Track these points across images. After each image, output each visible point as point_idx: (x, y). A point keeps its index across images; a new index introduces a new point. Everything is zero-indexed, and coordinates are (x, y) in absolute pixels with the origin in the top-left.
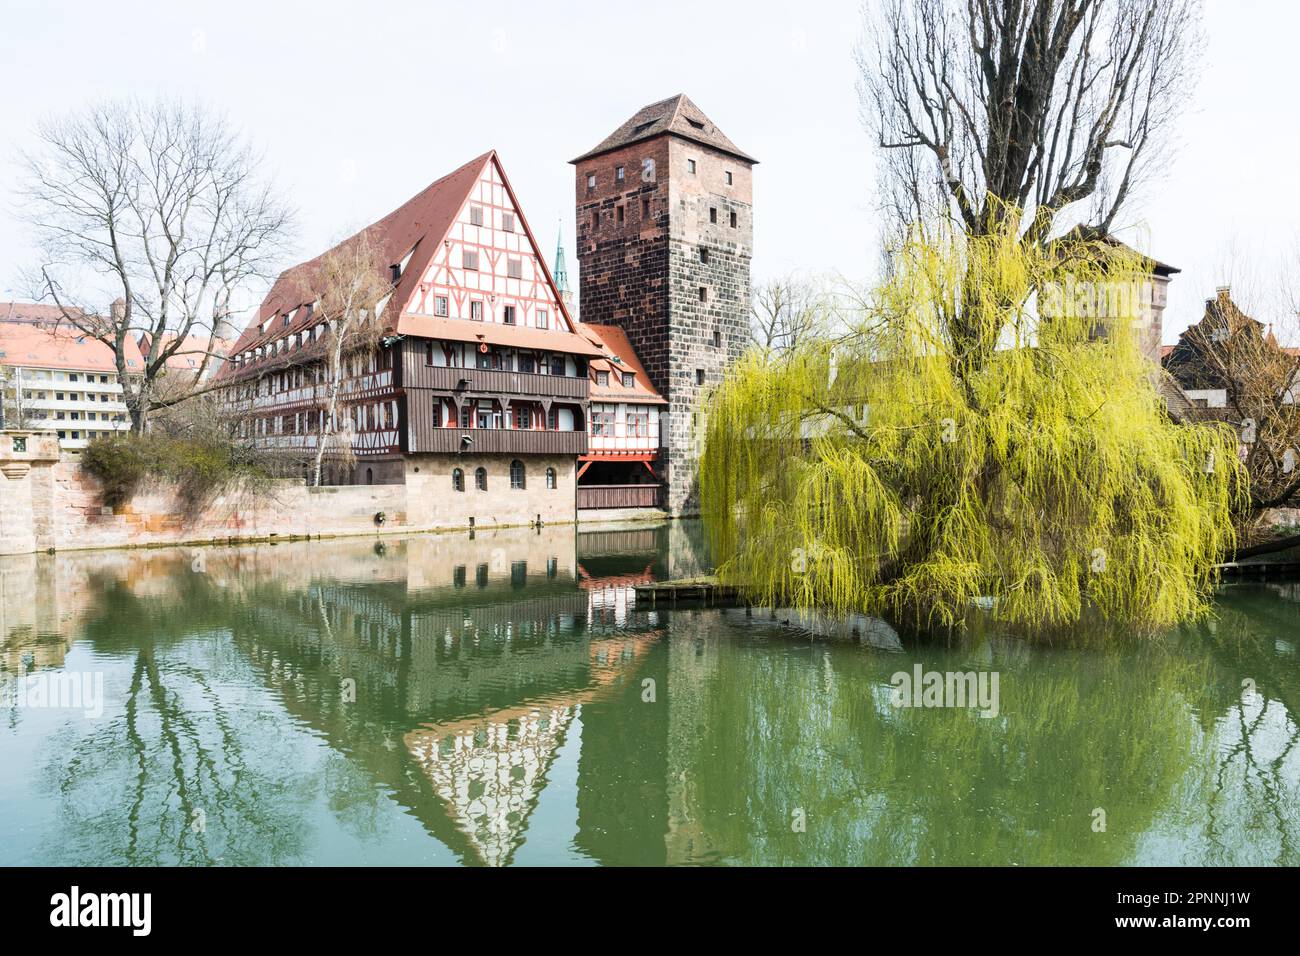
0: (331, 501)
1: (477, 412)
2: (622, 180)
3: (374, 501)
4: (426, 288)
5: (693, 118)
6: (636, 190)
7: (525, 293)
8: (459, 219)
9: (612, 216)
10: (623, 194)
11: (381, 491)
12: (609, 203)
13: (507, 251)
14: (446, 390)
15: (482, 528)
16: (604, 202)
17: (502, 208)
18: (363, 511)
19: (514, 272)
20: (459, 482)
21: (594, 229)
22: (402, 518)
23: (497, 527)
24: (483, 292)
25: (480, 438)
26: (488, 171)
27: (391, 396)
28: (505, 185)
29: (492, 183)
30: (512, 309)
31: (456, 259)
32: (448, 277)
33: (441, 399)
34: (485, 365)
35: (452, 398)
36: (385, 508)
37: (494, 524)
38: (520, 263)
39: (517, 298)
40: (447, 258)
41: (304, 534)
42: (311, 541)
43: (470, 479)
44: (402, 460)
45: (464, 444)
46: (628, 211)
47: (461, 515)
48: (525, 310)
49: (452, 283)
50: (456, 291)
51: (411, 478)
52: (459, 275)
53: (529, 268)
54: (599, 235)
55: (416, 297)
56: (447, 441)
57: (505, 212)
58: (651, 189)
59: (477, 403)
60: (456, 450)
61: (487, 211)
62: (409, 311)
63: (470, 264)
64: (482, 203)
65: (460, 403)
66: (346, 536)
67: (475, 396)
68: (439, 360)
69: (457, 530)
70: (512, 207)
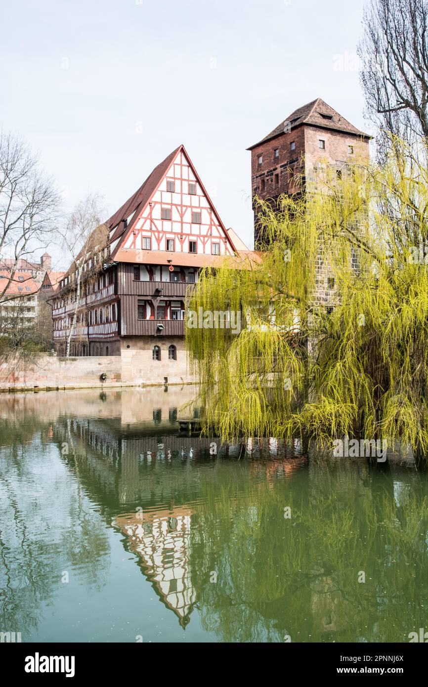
0: (73, 366)
1: (170, 309)
2: (278, 157)
3: (100, 366)
4: (137, 232)
5: (325, 113)
6: (286, 163)
7: (204, 232)
8: (159, 189)
9: (272, 181)
10: (278, 166)
11: (105, 360)
12: (270, 173)
13: (191, 207)
14: (147, 296)
15: (172, 385)
16: (268, 172)
17: (188, 180)
18: (93, 373)
19: (196, 219)
20: (157, 355)
21: (262, 190)
22: (118, 377)
23: (184, 384)
24: (175, 233)
25: (170, 326)
26: (179, 158)
27: (113, 301)
28: (190, 165)
29: (181, 165)
30: (195, 243)
31: (157, 213)
32: (151, 225)
33: (146, 301)
34: (176, 279)
35: (151, 300)
36: (107, 371)
37: (181, 382)
38: (200, 214)
39: (198, 236)
40: (151, 213)
41: (55, 386)
42: (59, 391)
43: (165, 353)
44: (119, 341)
45: (159, 330)
46: (281, 177)
47: (158, 376)
48: (204, 243)
49: (154, 228)
50: (156, 234)
51: (124, 352)
52: (159, 224)
53: (206, 217)
54: (265, 194)
55: (130, 239)
56: (147, 328)
57: (190, 183)
58: (294, 162)
59: (170, 304)
60: (153, 334)
61: (178, 183)
62: (125, 247)
63: (166, 216)
64: (174, 178)
65: (156, 304)
66: (82, 388)
67: (166, 299)
68: (145, 277)
69: (156, 385)
70: (194, 179)
